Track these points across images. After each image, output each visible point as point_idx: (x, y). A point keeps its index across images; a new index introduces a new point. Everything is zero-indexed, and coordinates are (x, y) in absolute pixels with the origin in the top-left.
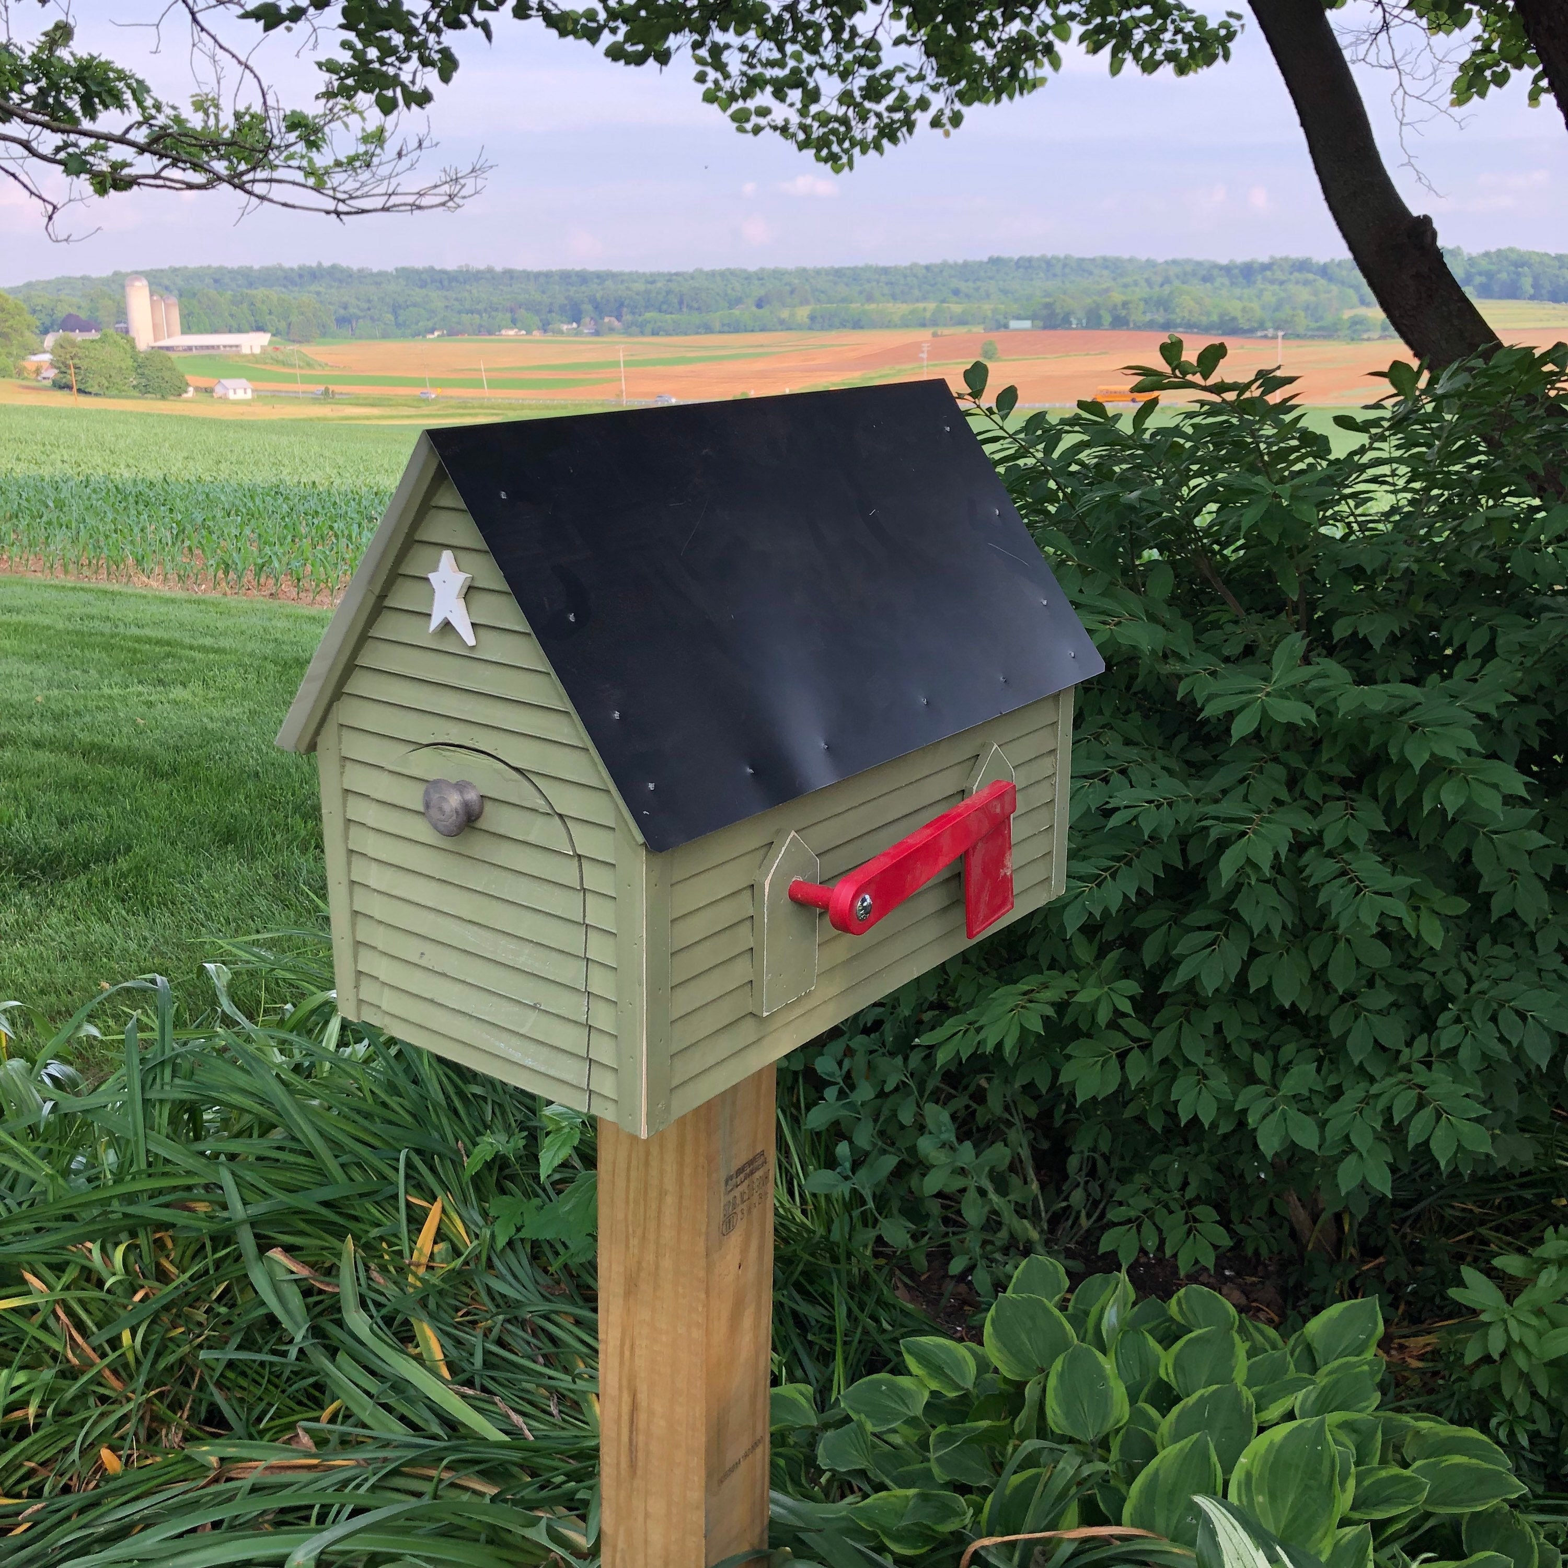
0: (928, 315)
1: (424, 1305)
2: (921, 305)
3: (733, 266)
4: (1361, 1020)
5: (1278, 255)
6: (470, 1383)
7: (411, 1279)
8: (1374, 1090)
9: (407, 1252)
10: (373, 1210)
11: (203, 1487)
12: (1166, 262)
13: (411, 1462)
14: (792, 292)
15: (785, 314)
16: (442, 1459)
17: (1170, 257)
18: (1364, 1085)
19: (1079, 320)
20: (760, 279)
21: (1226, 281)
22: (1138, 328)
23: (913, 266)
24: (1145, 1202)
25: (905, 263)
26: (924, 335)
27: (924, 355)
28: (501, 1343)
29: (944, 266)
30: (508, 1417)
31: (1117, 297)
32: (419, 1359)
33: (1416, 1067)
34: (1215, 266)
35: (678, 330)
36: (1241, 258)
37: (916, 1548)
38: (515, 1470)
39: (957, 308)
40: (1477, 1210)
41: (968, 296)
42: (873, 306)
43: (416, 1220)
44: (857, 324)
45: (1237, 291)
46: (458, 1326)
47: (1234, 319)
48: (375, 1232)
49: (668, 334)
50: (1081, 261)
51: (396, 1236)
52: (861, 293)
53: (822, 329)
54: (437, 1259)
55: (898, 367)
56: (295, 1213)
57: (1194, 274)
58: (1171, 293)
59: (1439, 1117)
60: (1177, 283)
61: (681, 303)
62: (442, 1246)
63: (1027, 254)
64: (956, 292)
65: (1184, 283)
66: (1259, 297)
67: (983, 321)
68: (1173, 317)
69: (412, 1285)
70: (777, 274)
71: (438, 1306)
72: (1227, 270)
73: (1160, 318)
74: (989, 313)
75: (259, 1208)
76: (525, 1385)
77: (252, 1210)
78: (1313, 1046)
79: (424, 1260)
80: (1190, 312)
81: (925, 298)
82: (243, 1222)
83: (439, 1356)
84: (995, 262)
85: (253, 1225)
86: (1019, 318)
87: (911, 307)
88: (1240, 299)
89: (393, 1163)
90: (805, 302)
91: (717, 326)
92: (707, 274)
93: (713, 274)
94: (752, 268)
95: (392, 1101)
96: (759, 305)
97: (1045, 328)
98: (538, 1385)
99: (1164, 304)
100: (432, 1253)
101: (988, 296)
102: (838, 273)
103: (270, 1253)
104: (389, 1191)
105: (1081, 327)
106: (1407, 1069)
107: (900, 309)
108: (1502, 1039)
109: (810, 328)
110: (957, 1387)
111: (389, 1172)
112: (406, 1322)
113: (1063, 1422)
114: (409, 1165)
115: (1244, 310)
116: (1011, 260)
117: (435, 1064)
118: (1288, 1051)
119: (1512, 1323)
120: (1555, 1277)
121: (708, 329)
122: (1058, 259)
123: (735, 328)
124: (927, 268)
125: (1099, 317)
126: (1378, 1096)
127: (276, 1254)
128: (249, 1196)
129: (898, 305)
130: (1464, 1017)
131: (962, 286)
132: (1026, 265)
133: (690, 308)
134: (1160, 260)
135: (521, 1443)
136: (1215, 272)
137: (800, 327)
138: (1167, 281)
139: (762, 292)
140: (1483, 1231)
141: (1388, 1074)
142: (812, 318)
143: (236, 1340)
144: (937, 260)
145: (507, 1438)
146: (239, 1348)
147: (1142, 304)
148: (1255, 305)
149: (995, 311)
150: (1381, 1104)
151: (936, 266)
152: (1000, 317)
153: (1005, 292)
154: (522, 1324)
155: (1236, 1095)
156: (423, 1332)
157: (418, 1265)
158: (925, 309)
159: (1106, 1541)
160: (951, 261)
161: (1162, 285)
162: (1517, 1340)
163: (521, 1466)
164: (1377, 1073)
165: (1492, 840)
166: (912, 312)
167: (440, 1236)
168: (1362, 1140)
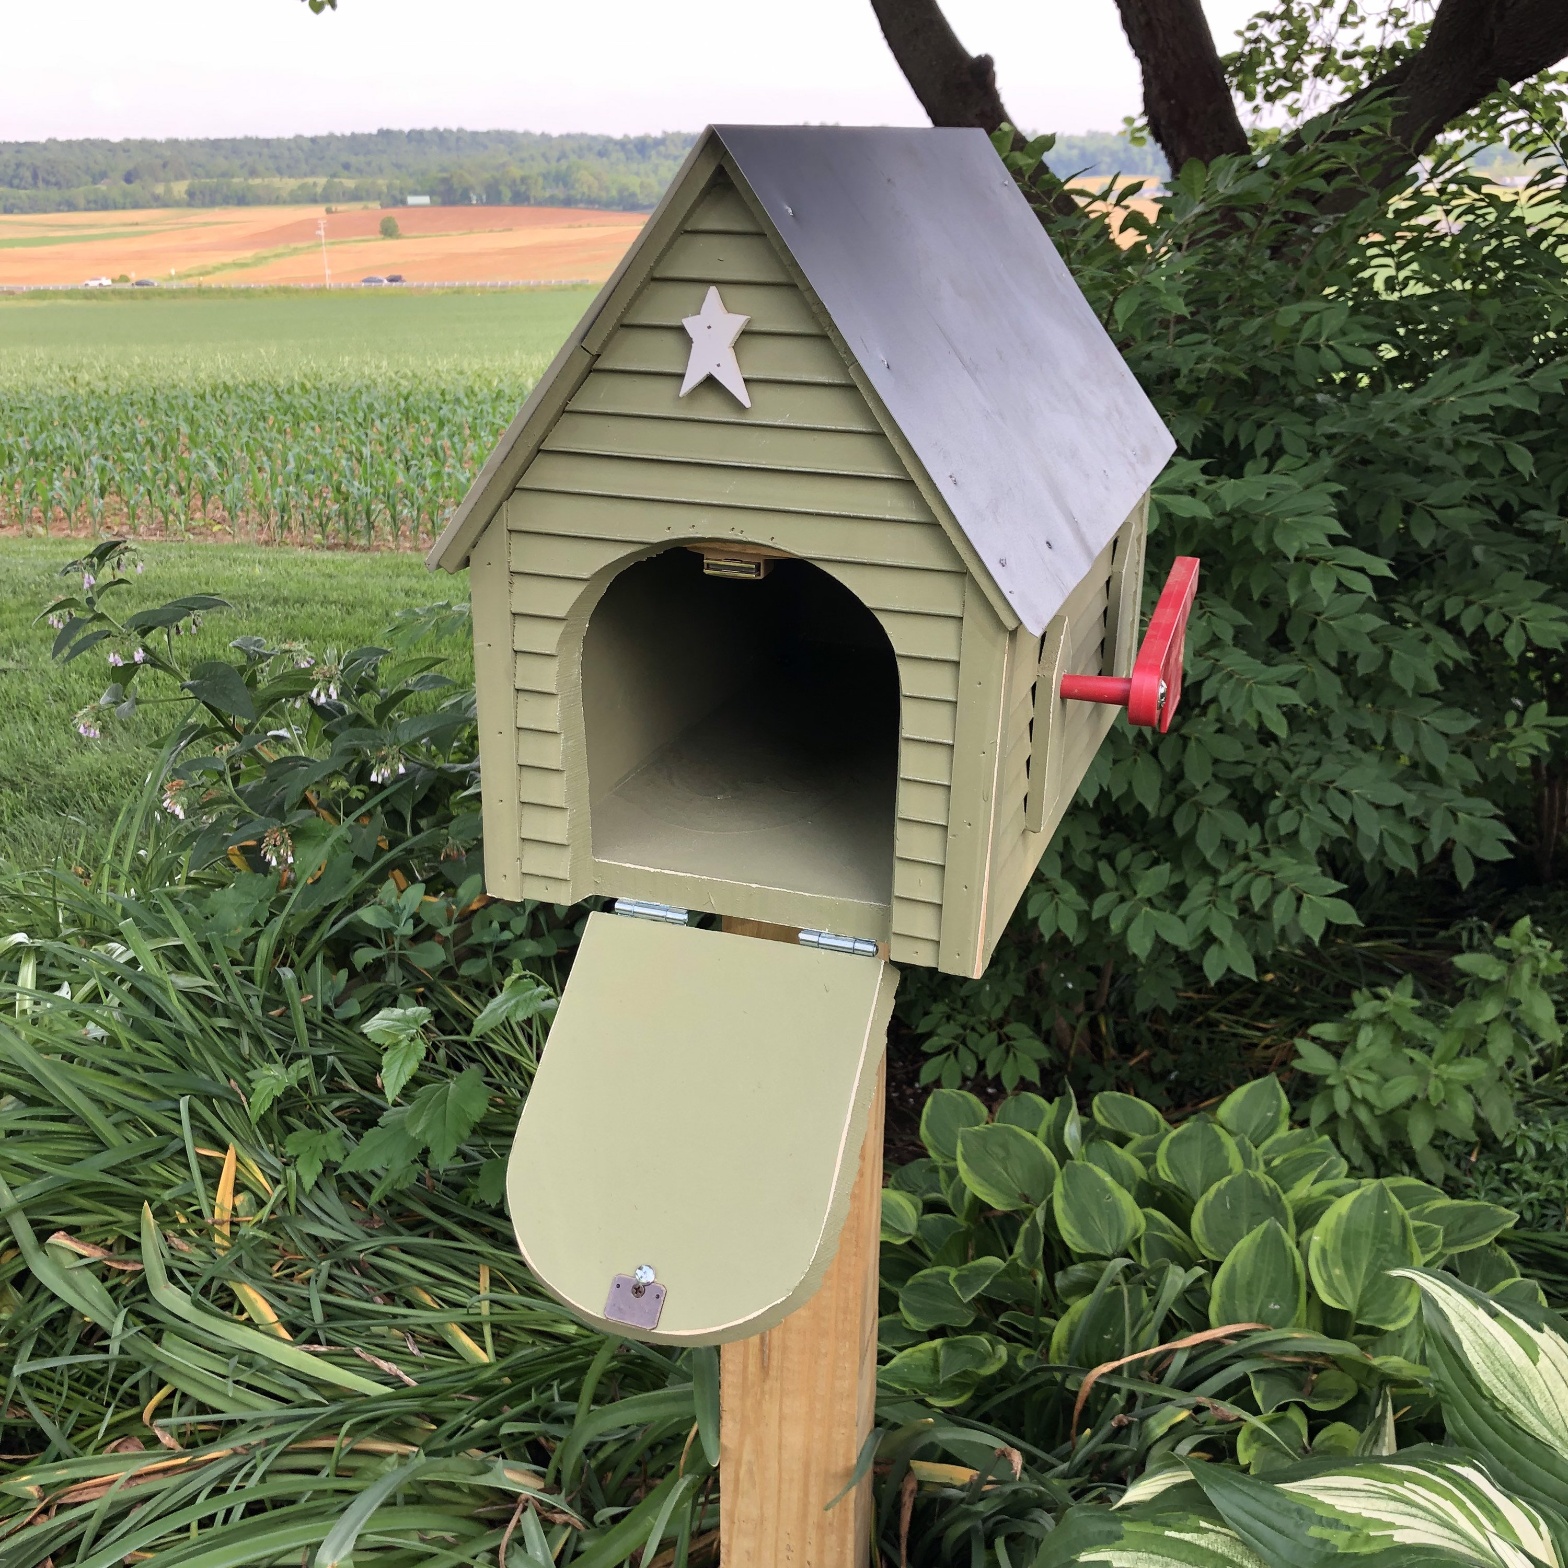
0: (319, 190)
1: (238, 1264)
2: (310, 180)
3: (93, 136)
4: (1205, 817)
5: (671, 130)
6: (314, 1339)
7: (217, 1240)
8: (1222, 881)
9: (206, 1211)
10: (159, 1170)
11: (30, 1524)
12: (561, 136)
13: (302, 1437)
14: (165, 166)
15: (160, 189)
16: (341, 1424)
17: (564, 132)
18: (1208, 879)
19: (479, 199)
20: (125, 151)
21: (622, 155)
22: (540, 203)
23: (298, 138)
24: (953, 1029)
25: (288, 134)
26: (317, 212)
27: (322, 233)
28: (329, 1290)
29: (331, 137)
30: (377, 1367)
31: (516, 172)
32: (249, 1322)
33: (1255, 855)
34: (609, 140)
35: (35, 207)
36: (635, 132)
37: (955, 1398)
38: (413, 1420)
39: (350, 183)
40: (1195, 996)
41: (360, 171)
42: (257, 181)
43: (212, 1175)
44: (242, 200)
45: (634, 167)
46: (278, 1280)
47: (633, 195)
48: (167, 1195)
49: (23, 211)
50: (475, 134)
51: (190, 1195)
52: (242, 167)
53: (204, 205)
54: (241, 1212)
55: (293, 246)
56: (71, 1189)
57: (590, 149)
58: (569, 168)
59: (1300, 899)
60: (573, 158)
61: (35, 176)
62: (242, 1198)
63: (418, 127)
64: (346, 167)
65: (580, 157)
66: (655, 171)
67: (378, 196)
68: (572, 192)
69: (220, 1247)
70: (145, 145)
71: (254, 1263)
72: (623, 144)
73: (560, 193)
74: (385, 189)
75: (33, 1188)
76: (374, 1329)
77: (21, 1194)
78: (1144, 849)
79: (227, 1217)
80: (590, 187)
81: (313, 173)
82: (13, 1210)
83: (271, 1317)
84: (385, 134)
85: (26, 1211)
86: (415, 193)
87: (300, 181)
88: (637, 174)
89: (175, 1115)
90: (180, 177)
91: (82, 202)
92: (62, 144)
93: (69, 144)
94: (116, 138)
95: (149, 1046)
96: (128, 179)
97: (445, 203)
98: (390, 1327)
99: (562, 179)
100: (234, 1208)
101: (381, 171)
102: (216, 145)
103: (52, 1240)
104: (175, 1145)
105: (480, 203)
106: (1246, 858)
107: (289, 184)
108: (1335, 818)
109: (190, 205)
110: (902, 1235)
111: (171, 1126)
112: (223, 1288)
113: (1081, 1241)
114: (192, 1112)
115: (642, 185)
116: (401, 132)
117: (183, 999)
118: (1124, 857)
119: (1354, 1082)
120: (1371, 1035)
121: (71, 207)
122: (450, 132)
123: (104, 205)
124: (314, 140)
125: (499, 193)
126: (1230, 886)
127: (58, 1239)
128: (17, 1179)
129: (286, 180)
130: (1292, 802)
131: (353, 160)
132: (417, 137)
133: (47, 182)
134: (555, 134)
135: (403, 1391)
136: (611, 147)
137: (177, 204)
138: (563, 156)
139: (130, 166)
140: (1213, 1014)
141: (1230, 866)
142: (191, 194)
143: (29, 1347)
144: (323, 132)
145: (388, 1390)
146: (33, 1356)
147: (541, 180)
148: (652, 180)
149: (390, 187)
150: (1235, 893)
151: (322, 138)
152: (396, 193)
153: (398, 166)
154: (350, 1264)
155: (1091, 906)
156: (246, 1296)
157: (222, 1223)
158: (315, 184)
159: (1216, 1344)
160: (338, 133)
161: (559, 160)
162: (1359, 1096)
163: (417, 1415)
164: (1221, 866)
165: (1330, 627)
166: (302, 187)
167: (239, 1188)
168: (1223, 931)
